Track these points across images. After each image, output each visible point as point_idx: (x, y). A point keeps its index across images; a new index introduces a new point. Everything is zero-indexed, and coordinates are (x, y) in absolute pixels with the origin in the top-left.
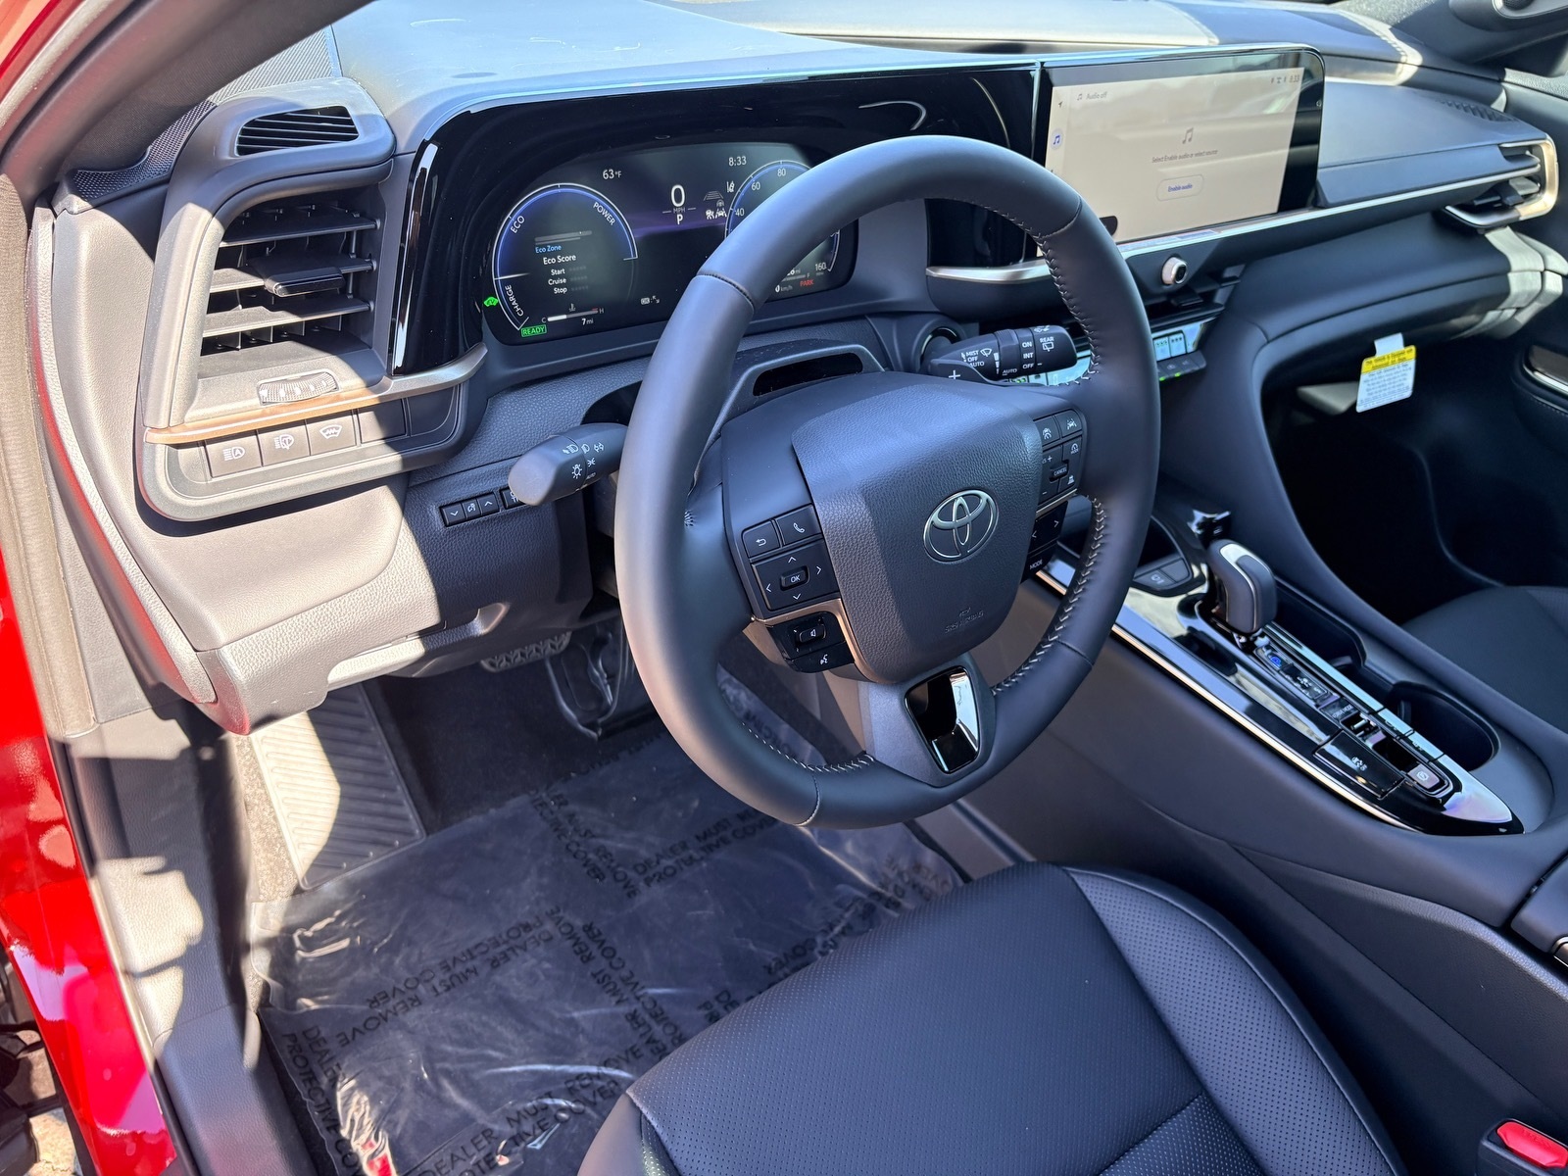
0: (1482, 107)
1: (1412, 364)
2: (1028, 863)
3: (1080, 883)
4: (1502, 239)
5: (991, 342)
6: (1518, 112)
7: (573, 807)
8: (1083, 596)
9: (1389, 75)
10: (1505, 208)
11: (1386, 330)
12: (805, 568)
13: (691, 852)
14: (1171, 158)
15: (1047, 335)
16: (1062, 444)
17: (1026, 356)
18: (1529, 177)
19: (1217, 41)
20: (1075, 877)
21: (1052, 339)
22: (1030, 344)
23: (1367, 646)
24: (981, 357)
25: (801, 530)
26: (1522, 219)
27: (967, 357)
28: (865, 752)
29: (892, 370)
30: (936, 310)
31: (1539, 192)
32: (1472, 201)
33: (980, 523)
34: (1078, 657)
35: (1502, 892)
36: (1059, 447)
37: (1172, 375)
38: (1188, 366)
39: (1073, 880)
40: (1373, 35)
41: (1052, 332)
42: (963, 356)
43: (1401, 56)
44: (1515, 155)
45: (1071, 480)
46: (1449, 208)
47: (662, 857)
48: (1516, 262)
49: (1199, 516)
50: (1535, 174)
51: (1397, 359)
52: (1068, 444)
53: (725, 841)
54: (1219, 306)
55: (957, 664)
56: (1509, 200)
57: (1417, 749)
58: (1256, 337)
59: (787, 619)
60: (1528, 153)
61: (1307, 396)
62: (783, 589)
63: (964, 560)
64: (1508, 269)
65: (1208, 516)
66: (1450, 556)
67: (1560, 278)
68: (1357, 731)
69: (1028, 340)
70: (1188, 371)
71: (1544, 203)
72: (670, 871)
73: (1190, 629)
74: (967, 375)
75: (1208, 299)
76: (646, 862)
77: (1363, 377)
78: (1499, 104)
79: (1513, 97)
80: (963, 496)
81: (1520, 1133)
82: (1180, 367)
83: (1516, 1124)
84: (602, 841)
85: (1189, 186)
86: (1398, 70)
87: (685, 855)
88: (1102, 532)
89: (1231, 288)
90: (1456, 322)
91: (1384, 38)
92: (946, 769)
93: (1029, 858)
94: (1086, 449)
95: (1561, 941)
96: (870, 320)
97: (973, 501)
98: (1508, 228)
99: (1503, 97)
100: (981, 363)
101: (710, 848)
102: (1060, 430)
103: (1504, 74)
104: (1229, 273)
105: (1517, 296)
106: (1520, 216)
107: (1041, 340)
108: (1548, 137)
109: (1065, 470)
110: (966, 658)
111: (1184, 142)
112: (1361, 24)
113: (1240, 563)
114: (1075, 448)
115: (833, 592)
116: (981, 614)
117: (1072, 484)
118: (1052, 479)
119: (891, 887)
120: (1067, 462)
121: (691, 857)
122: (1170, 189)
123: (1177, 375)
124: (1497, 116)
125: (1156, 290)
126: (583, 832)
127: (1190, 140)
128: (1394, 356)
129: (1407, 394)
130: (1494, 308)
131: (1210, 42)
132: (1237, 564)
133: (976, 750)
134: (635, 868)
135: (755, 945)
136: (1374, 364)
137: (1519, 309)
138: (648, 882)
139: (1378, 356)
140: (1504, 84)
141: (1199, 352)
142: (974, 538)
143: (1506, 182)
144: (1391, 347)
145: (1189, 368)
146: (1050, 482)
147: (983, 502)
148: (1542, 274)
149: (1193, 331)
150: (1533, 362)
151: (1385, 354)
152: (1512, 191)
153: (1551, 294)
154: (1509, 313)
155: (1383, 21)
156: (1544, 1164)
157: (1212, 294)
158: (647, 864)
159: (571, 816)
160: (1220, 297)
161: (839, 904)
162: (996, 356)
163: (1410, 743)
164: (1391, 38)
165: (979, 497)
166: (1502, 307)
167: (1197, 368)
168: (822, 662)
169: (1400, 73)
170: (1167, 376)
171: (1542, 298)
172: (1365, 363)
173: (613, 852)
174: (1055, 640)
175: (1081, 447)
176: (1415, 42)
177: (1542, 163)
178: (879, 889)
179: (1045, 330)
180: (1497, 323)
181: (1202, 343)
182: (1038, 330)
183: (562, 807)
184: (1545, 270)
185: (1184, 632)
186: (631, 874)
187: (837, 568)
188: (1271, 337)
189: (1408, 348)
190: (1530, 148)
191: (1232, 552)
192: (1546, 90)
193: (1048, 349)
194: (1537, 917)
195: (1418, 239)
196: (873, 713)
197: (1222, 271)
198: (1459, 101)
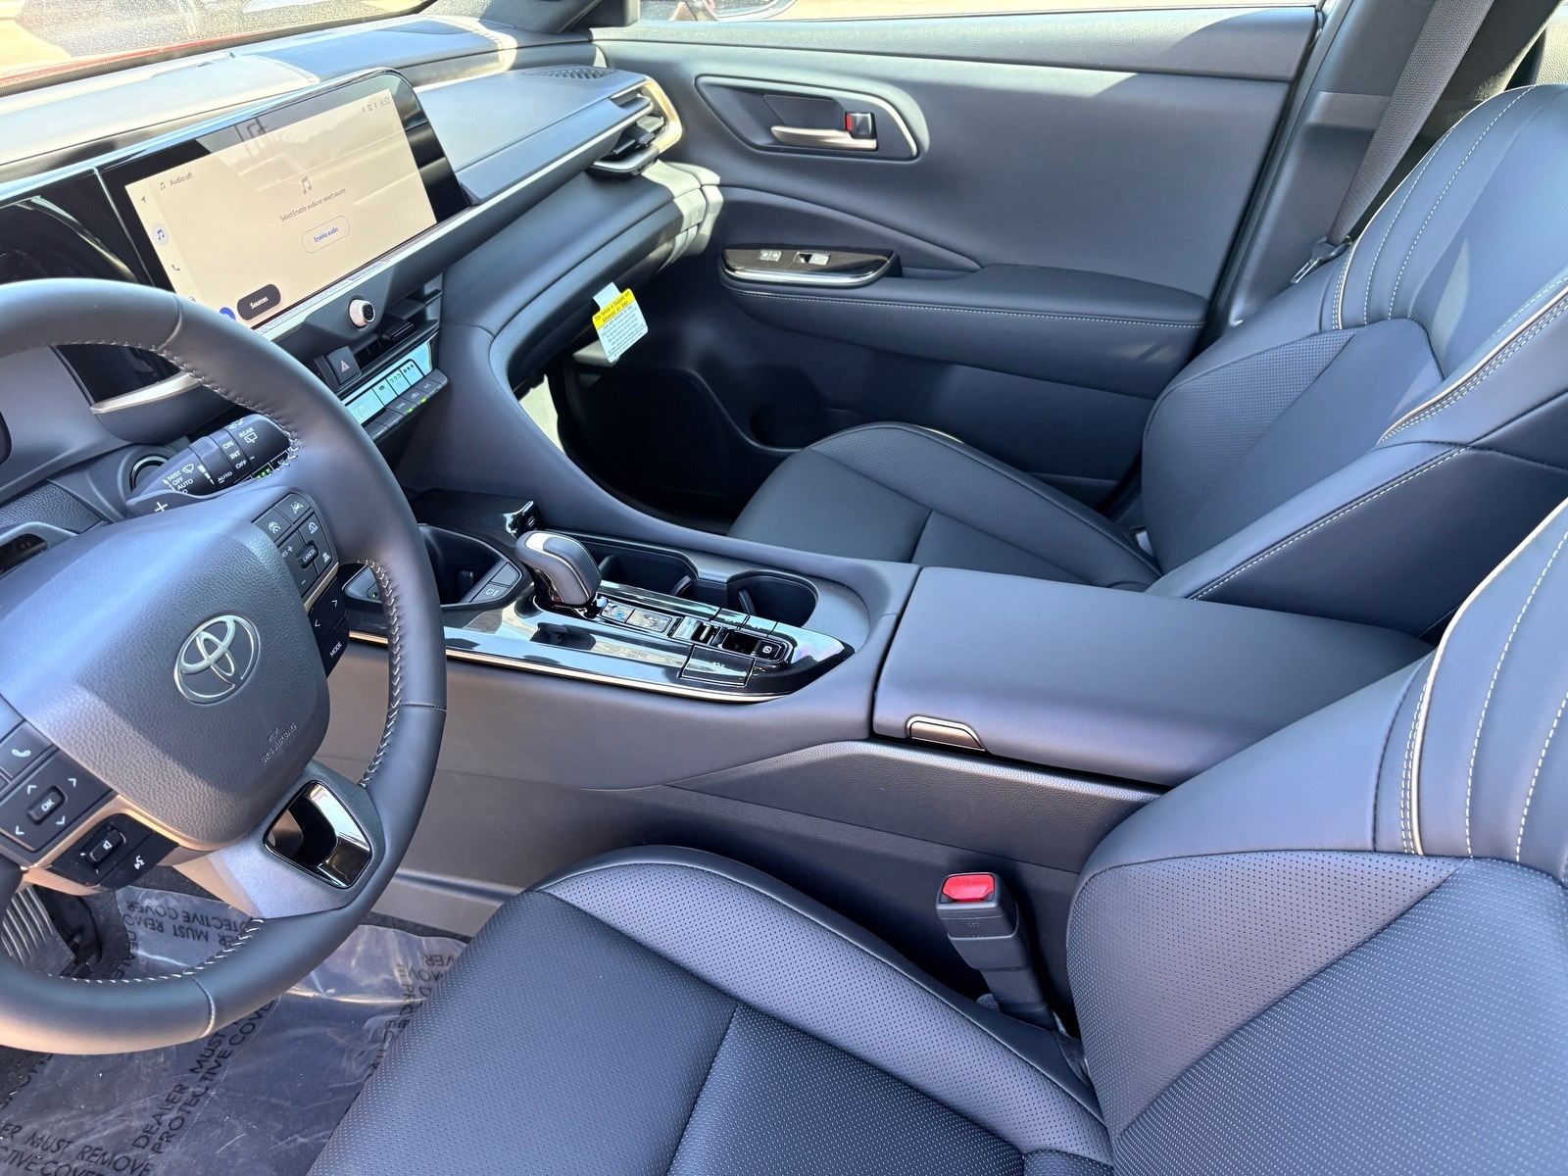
0: (585, 68)
1: (635, 304)
2: (518, 895)
3: (557, 894)
4: (656, 173)
5: (189, 457)
6: (619, 64)
7: (27, 1129)
8: (403, 652)
9: (494, 65)
10: (643, 148)
11: (598, 284)
12: (54, 789)
13: (191, 1090)
14: (300, 212)
15: (245, 429)
16: (297, 529)
17: (233, 456)
18: (651, 114)
19: (316, 80)
20: (551, 891)
21: (251, 429)
22: (231, 443)
23: (695, 561)
24: (185, 477)
25: (27, 753)
26: (661, 152)
27: (170, 482)
28: (251, 918)
29: (110, 522)
30: (127, 443)
31: (665, 124)
32: (612, 151)
33: (239, 646)
34: (426, 711)
35: (854, 711)
36: (295, 534)
37: (419, 403)
38: (430, 389)
39: (549, 894)
40: (466, 31)
41: (247, 423)
42: (166, 482)
43: (496, 44)
44: (629, 101)
45: (326, 557)
46: (597, 164)
47: (161, 1115)
48: (675, 189)
49: (509, 518)
50: (653, 110)
51: (620, 305)
52: (304, 525)
53: (224, 1056)
54: (434, 322)
55: (307, 781)
56: (643, 140)
57: (756, 629)
58: (479, 339)
59: (64, 849)
60: (639, 95)
61: (580, 357)
62: (38, 823)
63: (242, 688)
64: (673, 197)
65: (516, 513)
66: (754, 443)
67: (716, 188)
68: (706, 640)
69: (226, 441)
70: (432, 392)
71: (673, 133)
72: (176, 1124)
73: (540, 625)
74: (174, 502)
75: (419, 321)
76: (144, 1131)
77: (600, 332)
78: (600, 62)
79: (608, 52)
80: (204, 630)
81: (958, 884)
82: (423, 392)
83: (953, 878)
84: (82, 1141)
85: (335, 230)
86: (500, 58)
87: (186, 1096)
88: (390, 587)
89: (439, 299)
90: (654, 255)
91: (475, 32)
92: (343, 885)
93: (516, 891)
94: (327, 524)
95: (909, 725)
96: (54, 482)
97: (220, 630)
98: (659, 161)
99: (599, 55)
100: (190, 481)
101: (212, 1072)
102: (286, 518)
103: (590, 34)
104: (428, 289)
105: (690, 216)
106: (658, 150)
107: (241, 435)
108: (647, 77)
109: (313, 551)
110: (313, 770)
111: (305, 192)
112: (451, 24)
113: (547, 548)
114: (313, 527)
115: (107, 794)
116: (294, 727)
117: (330, 561)
118: (305, 566)
119: (417, 992)
120: (311, 543)
121: (194, 1095)
122: (316, 240)
123: (424, 400)
124: (601, 72)
125: (354, 336)
126: (54, 1147)
127: (310, 188)
128: (616, 303)
129: (645, 330)
130: (679, 232)
131: (310, 82)
132: (545, 550)
133: (368, 849)
134: (135, 1145)
135: (302, 1137)
136: (603, 317)
137: (699, 225)
138: (157, 1150)
139: (602, 308)
140: (594, 43)
141: (436, 370)
142: (241, 662)
143: (634, 124)
144: (609, 297)
145: (431, 389)
146: (301, 570)
147: (231, 627)
148: (701, 189)
149: (422, 354)
150: (731, 264)
151: (607, 305)
152: (643, 132)
153: (715, 204)
154: (693, 231)
155: (469, 15)
156: (981, 896)
157: (422, 314)
158: (147, 1132)
159: (32, 1139)
160: (432, 312)
161: (374, 1041)
162: (202, 469)
163: (750, 628)
164: (483, 30)
165: (224, 623)
166: (684, 227)
167: (440, 387)
168: (137, 866)
169: (503, 59)
170: (414, 406)
171: (711, 209)
172: (594, 319)
173: (101, 1143)
174: (398, 706)
175: (318, 523)
176: (504, 27)
177: (653, 100)
178: (408, 1001)
179: (240, 424)
180: (687, 244)
181: (436, 363)
182: (232, 427)
183: (15, 1135)
184: (702, 186)
185: (535, 629)
186: (133, 1154)
187: (94, 769)
188: (495, 332)
189: (625, 292)
190: (639, 90)
191: (536, 542)
192: (629, 38)
193: (253, 441)
194: (888, 716)
195: (584, 199)
196: (238, 876)
197: (421, 290)
198: (564, 69)
